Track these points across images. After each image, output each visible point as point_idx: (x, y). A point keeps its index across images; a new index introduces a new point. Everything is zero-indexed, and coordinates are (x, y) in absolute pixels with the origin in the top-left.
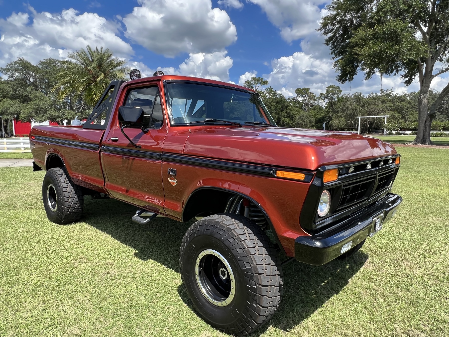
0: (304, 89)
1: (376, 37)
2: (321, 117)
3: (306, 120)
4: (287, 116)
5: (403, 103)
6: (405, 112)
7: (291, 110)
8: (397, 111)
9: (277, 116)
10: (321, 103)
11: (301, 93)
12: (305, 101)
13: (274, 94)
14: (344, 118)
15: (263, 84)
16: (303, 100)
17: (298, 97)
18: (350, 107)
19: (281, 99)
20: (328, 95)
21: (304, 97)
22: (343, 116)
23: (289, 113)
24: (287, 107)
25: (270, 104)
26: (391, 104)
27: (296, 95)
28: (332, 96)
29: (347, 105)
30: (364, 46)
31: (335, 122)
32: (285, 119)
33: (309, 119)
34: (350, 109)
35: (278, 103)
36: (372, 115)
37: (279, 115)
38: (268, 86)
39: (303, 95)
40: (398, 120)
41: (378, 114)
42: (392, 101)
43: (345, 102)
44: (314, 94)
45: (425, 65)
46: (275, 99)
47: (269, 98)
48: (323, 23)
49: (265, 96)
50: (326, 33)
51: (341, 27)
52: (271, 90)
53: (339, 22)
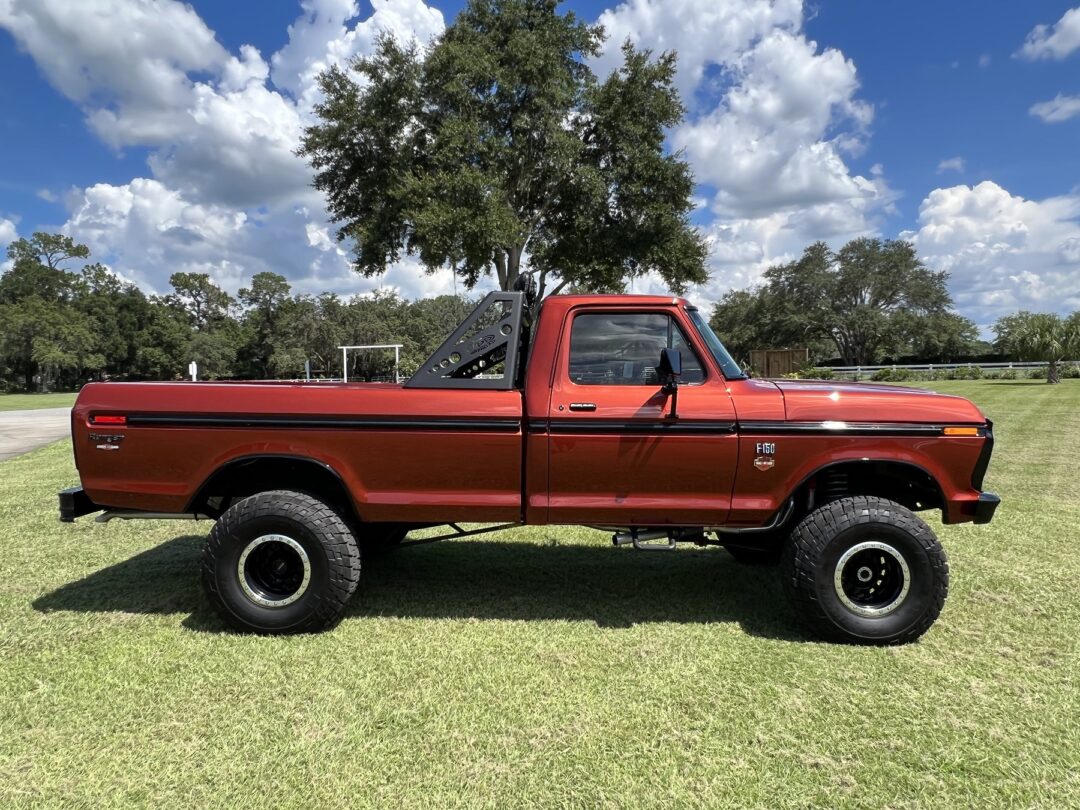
0: (193, 276)
1: (439, 192)
2: (243, 345)
3: (214, 352)
4: (155, 342)
5: (419, 320)
6: (425, 337)
7: (164, 328)
8: (410, 335)
9: (125, 343)
10: (234, 312)
11: (186, 287)
12: (199, 306)
13: (111, 283)
14: (302, 349)
15: (71, 255)
16: (192, 305)
17: (179, 296)
18: (315, 326)
19: (131, 298)
20: (258, 294)
21: (195, 297)
22: (299, 344)
23: (159, 334)
24: (151, 319)
25: (104, 309)
26: (398, 322)
27: (172, 291)
28: (268, 297)
29: (307, 318)
30: (421, 207)
31: (282, 359)
32: (150, 349)
33: (220, 351)
34: (316, 329)
35: (124, 307)
36: (363, 343)
37: (132, 340)
38: (91, 261)
39: (191, 292)
40: (414, 354)
41: (373, 342)
42: (398, 315)
43: (302, 313)
44: (222, 291)
45: (507, 256)
46: (115, 296)
47: (97, 293)
48: (305, 140)
49: (84, 286)
50: (316, 163)
51: (347, 156)
52: (101, 274)
53: (341, 145)
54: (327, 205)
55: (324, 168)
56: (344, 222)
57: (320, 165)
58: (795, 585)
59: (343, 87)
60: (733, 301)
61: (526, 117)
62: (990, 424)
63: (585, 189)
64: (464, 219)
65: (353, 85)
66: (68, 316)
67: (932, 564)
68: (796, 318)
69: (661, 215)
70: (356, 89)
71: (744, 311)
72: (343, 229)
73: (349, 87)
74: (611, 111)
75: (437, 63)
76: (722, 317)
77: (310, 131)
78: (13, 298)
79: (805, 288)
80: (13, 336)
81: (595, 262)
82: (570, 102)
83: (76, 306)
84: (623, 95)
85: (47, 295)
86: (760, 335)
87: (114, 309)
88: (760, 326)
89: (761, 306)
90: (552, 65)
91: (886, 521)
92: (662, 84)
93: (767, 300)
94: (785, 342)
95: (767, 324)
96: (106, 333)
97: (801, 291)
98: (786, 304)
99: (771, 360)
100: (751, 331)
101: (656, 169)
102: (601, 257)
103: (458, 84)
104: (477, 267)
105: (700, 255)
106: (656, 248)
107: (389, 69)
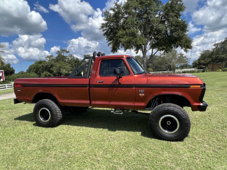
0: (87, 55)
1: (126, 34)
13: (73, 57)
15: (67, 53)
25: (72, 62)
30: (122, 38)
35: (76, 62)
38: (70, 54)
45: (143, 46)
46: (74, 60)
47: (71, 59)
48: (101, 26)
49: (69, 58)
50: (103, 31)
51: (109, 28)
52: (71, 56)
53: (108, 26)
54: (106, 39)
55: (105, 32)
56: (109, 42)
57: (104, 31)
58: (149, 124)
59: (108, 14)
60: (206, 52)
61: (146, 15)
62: (204, 85)
63: (161, 30)
64: (132, 39)
65: (110, 13)
66: (66, 64)
67: (185, 121)
68: (222, 56)
69: (179, 34)
70: (111, 14)
71: (208, 55)
72: (109, 44)
73: (109, 14)
74: (167, 10)
75: (125, 6)
76: (202, 56)
77: (102, 24)
78: (57, 61)
79: (225, 48)
80: (58, 68)
81: (163, 46)
82: (158, 10)
83: (68, 62)
84: (170, 6)
85: (63, 60)
86: (212, 60)
87: (74, 62)
88: (212, 58)
89: (212, 53)
90: (152, 2)
91: (172, 110)
92: (180, 2)
93: (214, 52)
94: (219, 62)
95: (214, 58)
96: (73, 67)
97: (224, 49)
98: (219, 52)
99: (214, 66)
100: (210, 60)
101: (178, 23)
102: (165, 45)
103: (130, 10)
104: (138, 49)
105: (190, 42)
106: (178, 42)
107: (117, 9)
